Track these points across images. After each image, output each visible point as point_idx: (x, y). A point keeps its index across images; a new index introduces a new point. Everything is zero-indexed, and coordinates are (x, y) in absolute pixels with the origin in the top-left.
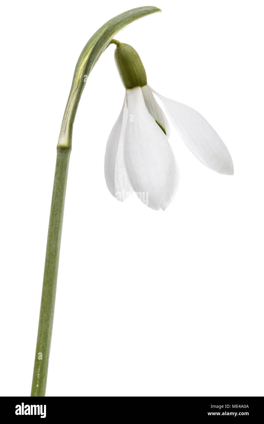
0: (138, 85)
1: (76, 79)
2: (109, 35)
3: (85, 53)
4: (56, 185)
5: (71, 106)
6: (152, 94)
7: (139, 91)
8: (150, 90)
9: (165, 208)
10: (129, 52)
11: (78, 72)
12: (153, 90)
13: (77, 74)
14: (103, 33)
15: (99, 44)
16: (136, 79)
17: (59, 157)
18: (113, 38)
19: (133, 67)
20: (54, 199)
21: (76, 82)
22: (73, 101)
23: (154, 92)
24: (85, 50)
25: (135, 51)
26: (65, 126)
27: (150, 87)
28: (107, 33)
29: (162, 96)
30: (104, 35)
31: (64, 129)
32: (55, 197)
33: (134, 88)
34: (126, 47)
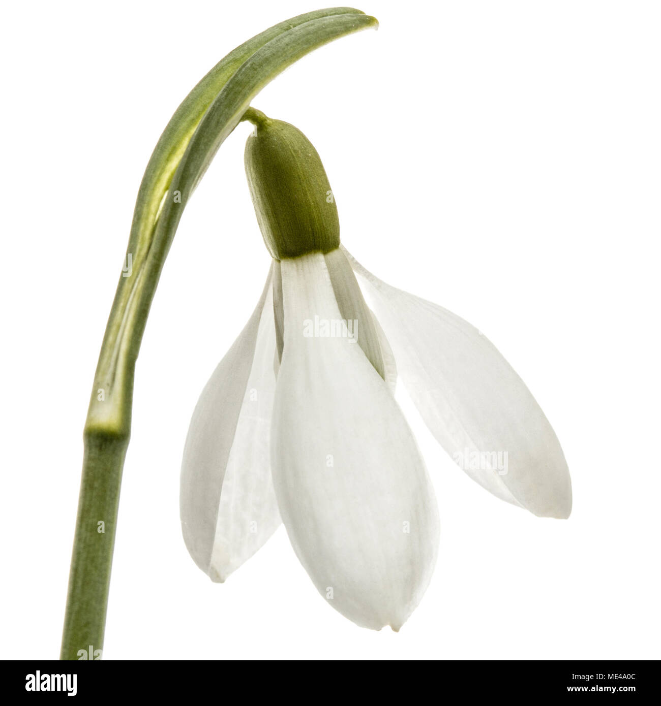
0: (315, 249)
1: (142, 228)
2: (240, 97)
3: (169, 148)
4: (84, 547)
5: (130, 310)
6: (354, 276)
7: (318, 264)
8: (348, 263)
9: (400, 625)
10: (296, 148)
11: (149, 205)
12: (357, 263)
13: (145, 210)
14: (225, 90)
15: (213, 123)
16: (312, 229)
17: (93, 464)
18: (249, 104)
19: (305, 195)
20: (78, 591)
21: (143, 235)
22: (135, 294)
23: (360, 268)
24: (170, 138)
25: (311, 146)
26: (111, 369)
27: (349, 254)
28: (236, 89)
29: (381, 282)
30: (227, 96)
31: (108, 378)
32: (80, 584)
33: (304, 257)
34: (285, 134)
